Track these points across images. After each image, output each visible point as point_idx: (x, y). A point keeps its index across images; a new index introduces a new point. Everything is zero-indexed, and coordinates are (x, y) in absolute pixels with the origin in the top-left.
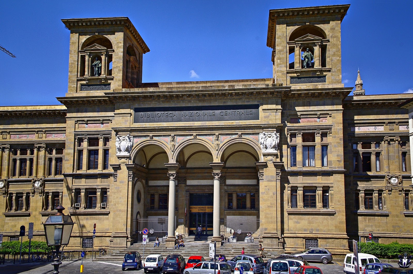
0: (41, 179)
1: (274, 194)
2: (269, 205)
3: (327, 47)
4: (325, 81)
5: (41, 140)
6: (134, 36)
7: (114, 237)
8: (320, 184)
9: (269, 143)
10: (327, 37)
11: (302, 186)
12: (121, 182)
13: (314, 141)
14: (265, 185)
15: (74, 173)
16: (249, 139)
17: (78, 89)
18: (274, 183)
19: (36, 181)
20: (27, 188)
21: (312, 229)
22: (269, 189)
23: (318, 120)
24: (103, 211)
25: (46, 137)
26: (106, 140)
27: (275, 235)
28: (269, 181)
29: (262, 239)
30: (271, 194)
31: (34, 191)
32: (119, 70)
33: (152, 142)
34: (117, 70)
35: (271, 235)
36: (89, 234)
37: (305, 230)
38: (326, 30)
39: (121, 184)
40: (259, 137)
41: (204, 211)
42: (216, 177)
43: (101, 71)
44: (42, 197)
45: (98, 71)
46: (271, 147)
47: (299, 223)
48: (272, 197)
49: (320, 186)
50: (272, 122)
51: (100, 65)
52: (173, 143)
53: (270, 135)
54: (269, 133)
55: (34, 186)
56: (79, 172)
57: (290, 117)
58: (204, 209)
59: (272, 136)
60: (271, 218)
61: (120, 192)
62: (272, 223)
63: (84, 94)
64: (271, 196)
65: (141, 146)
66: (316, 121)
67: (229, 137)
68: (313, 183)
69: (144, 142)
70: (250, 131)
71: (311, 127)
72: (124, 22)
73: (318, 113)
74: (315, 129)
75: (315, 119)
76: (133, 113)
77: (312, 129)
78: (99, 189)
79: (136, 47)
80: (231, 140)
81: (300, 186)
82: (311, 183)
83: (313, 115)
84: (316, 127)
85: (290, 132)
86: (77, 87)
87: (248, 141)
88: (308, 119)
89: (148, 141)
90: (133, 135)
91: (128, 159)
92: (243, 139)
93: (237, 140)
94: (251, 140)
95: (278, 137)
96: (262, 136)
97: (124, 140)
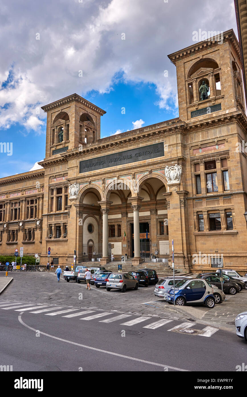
0: (40, 219)
1: (179, 220)
2: (175, 229)
3: (220, 75)
4: (220, 109)
5: (40, 193)
6: (86, 106)
7: (68, 257)
8: (222, 208)
9: (172, 175)
10: (219, 65)
11: (206, 211)
12: (72, 218)
13: (215, 168)
14: (171, 213)
15: (49, 214)
16: (156, 174)
17: (51, 154)
18: (178, 210)
19: (37, 221)
20: (33, 226)
21: (217, 249)
22: (174, 216)
23: (217, 147)
24: (65, 239)
25: (42, 191)
26: (66, 188)
27: (181, 255)
28: (174, 208)
29: (171, 258)
30: (176, 220)
31: (36, 227)
32: (73, 135)
33: (91, 186)
34: (72, 135)
35: (177, 255)
36: (57, 255)
37: (211, 250)
38: (217, 59)
39: (72, 219)
40: (165, 171)
41: (143, 238)
42: (135, 209)
43: (63, 138)
44: (40, 231)
45: (61, 138)
46: (174, 178)
47: (206, 244)
48: (178, 223)
49: (222, 209)
50: (174, 156)
51: (62, 134)
52: (103, 185)
53: (173, 168)
54: (172, 167)
55: (36, 224)
56: (52, 213)
57: (192, 149)
58: (143, 236)
59: (175, 169)
60: (178, 240)
61: (72, 225)
62: (178, 245)
63: (53, 157)
64: (177, 221)
65: (84, 190)
66: (215, 149)
67: (142, 174)
68: (216, 207)
69: (85, 186)
70: (158, 167)
71: (211, 155)
72: (74, 98)
73: (216, 140)
74: (215, 156)
75: (214, 147)
76: (79, 166)
77: (212, 157)
78: (62, 224)
79: (91, 114)
80: (143, 177)
81: (204, 211)
82: (214, 207)
83: (212, 143)
84: (215, 154)
85: (193, 162)
86: (50, 153)
87: (157, 176)
88: (208, 148)
89: (88, 186)
90: (79, 182)
91: (76, 200)
92: (153, 175)
93: (149, 176)
94: (159, 174)
95: (180, 168)
96: (166, 169)
97: (73, 187)
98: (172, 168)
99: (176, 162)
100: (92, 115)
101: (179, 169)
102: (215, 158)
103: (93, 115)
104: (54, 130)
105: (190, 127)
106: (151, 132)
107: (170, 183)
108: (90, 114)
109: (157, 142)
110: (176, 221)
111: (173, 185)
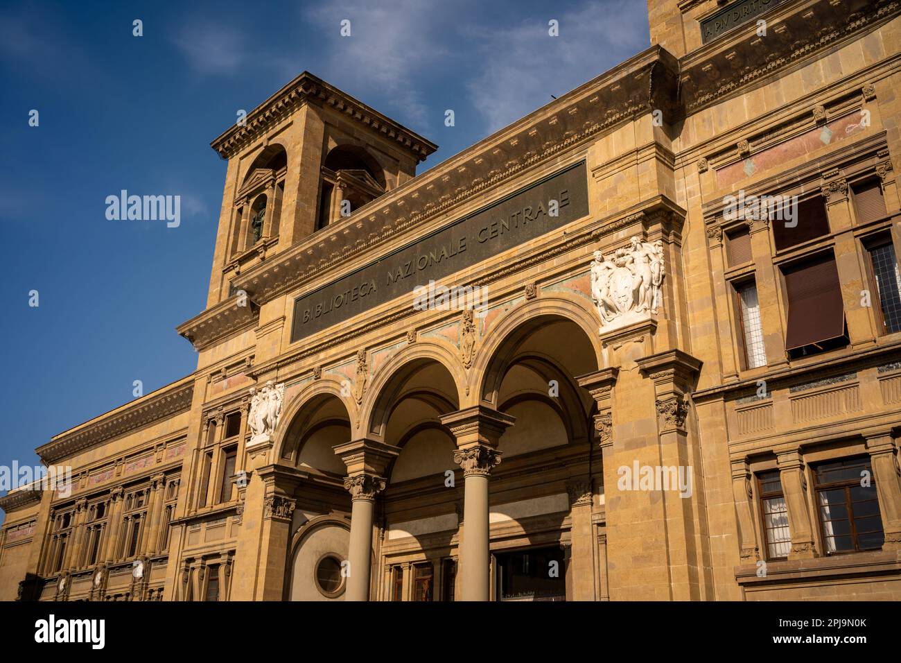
2: (639, 551)
9: (619, 291)
12: (249, 526)
13: (823, 229)
15: (191, 516)
16: (555, 297)
23: (824, 133)
28: (631, 445)
33: (320, 388)
34: (287, 214)
46: (629, 302)
49: (875, 429)
52: (361, 376)
53: (622, 255)
54: (621, 251)
61: (245, 555)
65: (298, 408)
66: (819, 144)
67: (502, 308)
68: (841, 423)
69: (303, 391)
70: (562, 265)
71: (798, 173)
72: (304, 88)
73: (817, 104)
74: (817, 176)
75: (814, 134)
76: (290, 317)
77: (805, 181)
78: (224, 554)
79: (374, 151)
80: (505, 319)
81: (784, 447)
82: (834, 425)
83: (799, 124)
84: (818, 165)
85: (719, 222)
86: (221, 291)
87: (559, 304)
88: (783, 147)
89: (313, 388)
90: (284, 378)
91: (268, 451)
92: (542, 304)
93: (526, 310)
94: (566, 297)
95: (656, 254)
96: (596, 268)
97: (264, 399)
98: (619, 256)
99: (638, 227)
100: (380, 154)
101: (651, 256)
102: (821, 182)
103: (383, 152)
104: (240, 211)
105: (690, 71)
106: (530, 125)
107: (611, 325)
108: (371, 150)
109: (560, 164)
110: (640, 507)
111: (624, 334)
